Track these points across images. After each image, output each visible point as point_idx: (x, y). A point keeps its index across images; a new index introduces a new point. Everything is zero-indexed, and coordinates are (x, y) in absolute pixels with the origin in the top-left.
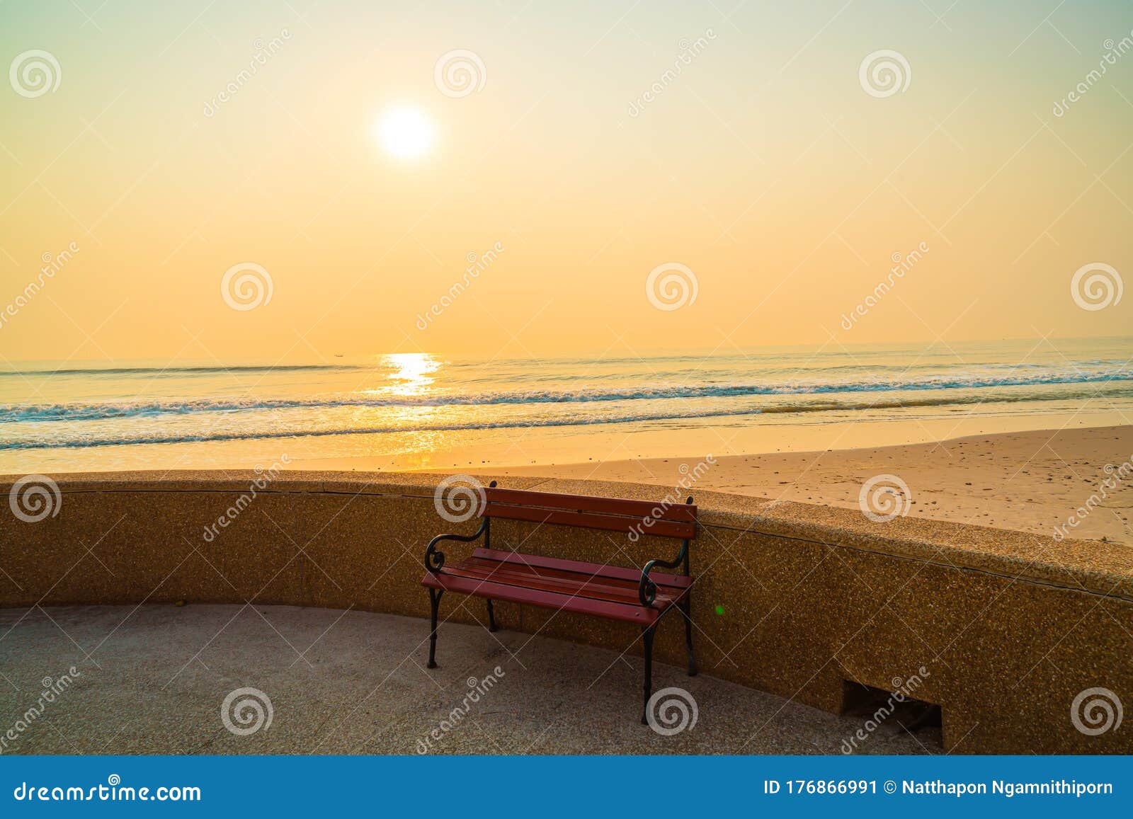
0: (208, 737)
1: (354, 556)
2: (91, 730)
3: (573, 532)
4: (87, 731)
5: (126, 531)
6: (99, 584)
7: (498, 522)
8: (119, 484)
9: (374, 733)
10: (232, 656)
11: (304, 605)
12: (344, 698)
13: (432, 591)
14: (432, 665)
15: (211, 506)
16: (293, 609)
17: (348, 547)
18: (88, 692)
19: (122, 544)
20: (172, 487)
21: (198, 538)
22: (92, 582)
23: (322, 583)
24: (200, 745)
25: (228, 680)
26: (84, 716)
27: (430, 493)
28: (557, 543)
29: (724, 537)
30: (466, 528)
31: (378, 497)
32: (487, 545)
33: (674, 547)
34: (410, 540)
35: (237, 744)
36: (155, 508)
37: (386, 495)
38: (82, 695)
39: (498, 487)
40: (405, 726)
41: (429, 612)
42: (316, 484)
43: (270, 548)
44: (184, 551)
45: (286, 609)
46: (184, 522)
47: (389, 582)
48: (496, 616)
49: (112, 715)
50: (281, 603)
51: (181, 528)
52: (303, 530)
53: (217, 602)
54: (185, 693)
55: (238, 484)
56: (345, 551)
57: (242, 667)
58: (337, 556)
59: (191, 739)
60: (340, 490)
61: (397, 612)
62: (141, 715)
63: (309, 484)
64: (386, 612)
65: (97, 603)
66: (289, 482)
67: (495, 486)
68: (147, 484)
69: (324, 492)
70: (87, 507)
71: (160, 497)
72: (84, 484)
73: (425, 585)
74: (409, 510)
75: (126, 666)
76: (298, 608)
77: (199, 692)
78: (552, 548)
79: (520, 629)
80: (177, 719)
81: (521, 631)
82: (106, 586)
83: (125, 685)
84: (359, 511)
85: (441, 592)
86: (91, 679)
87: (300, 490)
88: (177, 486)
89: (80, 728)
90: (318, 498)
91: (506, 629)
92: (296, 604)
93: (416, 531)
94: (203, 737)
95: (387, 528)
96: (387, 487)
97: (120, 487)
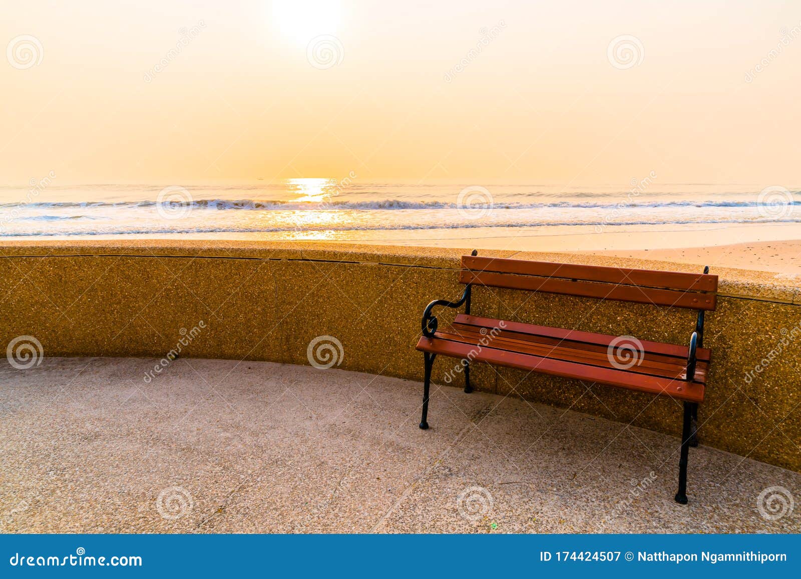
0: (220, 502)
1: (332, 319)
2: (100, 487)
3: (559, 300)
4: (96, 489)
5: (122, 291)
6: (100, 339)
7: (477, 290)
8: (113, 249)
9: (393, 503)
10: (228, 410)
11: (284, 362)
12: (348, 459)
13: (427, 354)
14: (424, 426)
15: (196, 271)
16: (274, 365)
17: (325, 311)
18: (95, 444)
19: (119, 303)
20: (162, 253)
21: (186, 300)
22: (94, 336)
23: (301, 343)
24: (213, 511)
25: (228, 435)
26: (91, 471)
27: (406, 262)
28: (541, 311)
29: (749, 309)
30: (443, 295)
31: (355, 264)
32: (468, 312)
33: (681, 318)
34: (386, 306)
35: (251, 512)
36: (147, 272)
37: (362, 263)
38: (89, 448)
39: (478, 255)
40: (422, 495)
41: (422, 375)
42: (295, 252)
43: (252, 310)
44: (174, 311)
45: (267, 365)
46: (173, 285)
47: (364, 343)
48: (472, 378)
49: (119, 471)
50: (262, 359)
51: (170, 290)
52: (283, 294)
53: (206, 357)
54: (189, 449)
55: (221, 251)
56: (322, 314)
57: (239, 422)
58: (315, 319)
59: (203, 503)
60: (318, 258)
61: (373, 371)
62: (148, 472)
63: (289, 252)
64: (362, 371)
65: (98, 355)
66: (269, 250)
67: (476, 255)
68: (138, 250)
69: (303, 260)
70: (85, 269)
71: (151, 261)
72: (82, 249)
73: (419, 349)
74: (385, 277)
75: (129, 417)
76: (279, 365)
77: (202, 448)
78: (534, 316)
79: (495, 391)
80: (185, 478)
81: (496, 394)
82: (106, 340)
83: (130, 437)
84: (336, 278)
85: (434, 356)
86: (97, 429)
87: (279, 257)
88: (166, 253)
89: (89, 486)
90: (298, 265)
91: (480, 391)
92: (276, 361)
93: (392, 298)
94: (215, 501)
95: (363, 294)
96: (364, 256)
97: (114, 252)
